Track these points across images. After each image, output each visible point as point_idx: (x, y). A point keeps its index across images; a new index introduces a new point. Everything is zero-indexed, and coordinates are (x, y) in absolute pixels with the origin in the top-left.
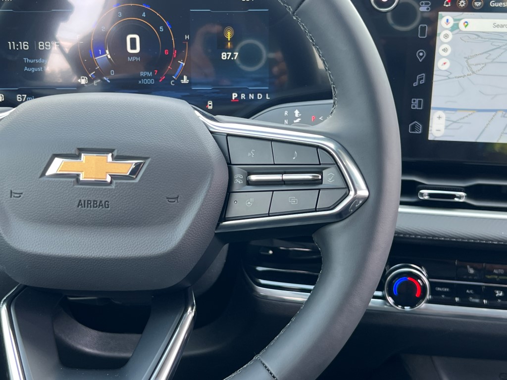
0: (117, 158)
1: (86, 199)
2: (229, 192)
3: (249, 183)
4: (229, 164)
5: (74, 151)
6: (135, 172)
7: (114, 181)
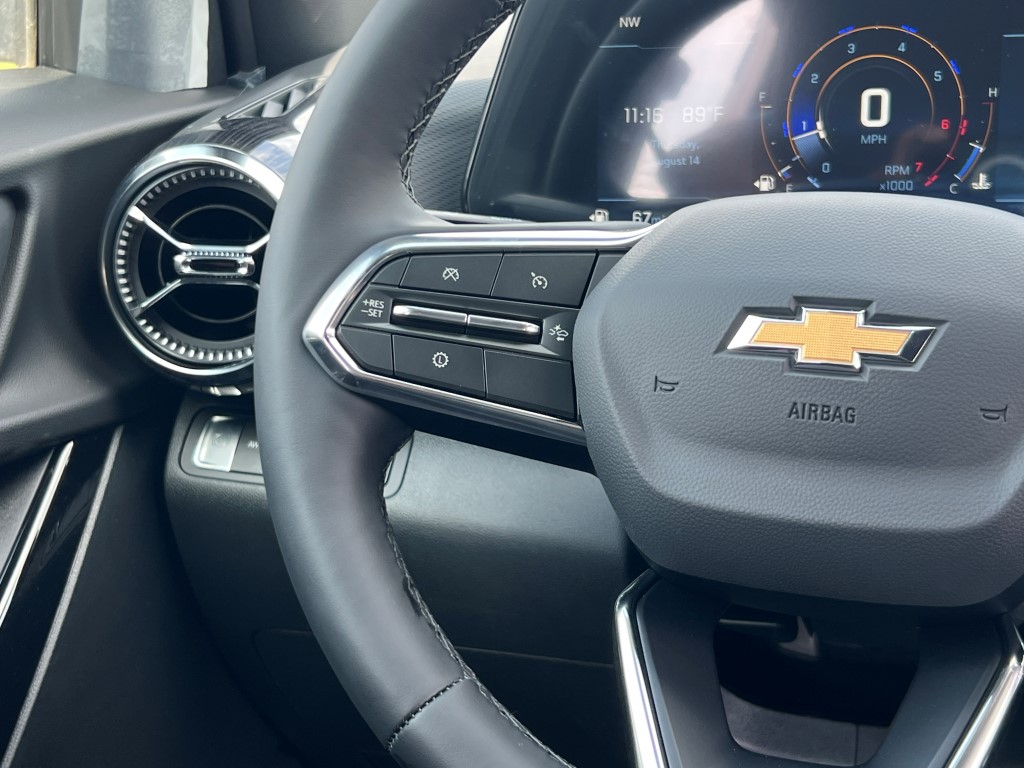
0: (874, 320)
1: (808, 401)
5: (786, 302)
6: (912, 351)
7: (869, 368)
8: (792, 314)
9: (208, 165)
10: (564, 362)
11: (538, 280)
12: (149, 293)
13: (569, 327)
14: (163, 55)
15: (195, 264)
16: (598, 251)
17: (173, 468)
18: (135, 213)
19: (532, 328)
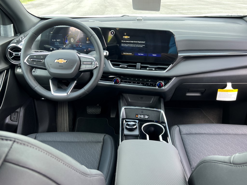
0: (64, 60)
1: (60, 65)
2: (80, 65)
3: (83, 64)
4: (80, 61)
5: (58, 59)
6: (67, 62)
8: (59, 59)
9: (15, 46)
10: (44, 63)
11: (42, 57)
12: (11, 57)
13: (44, 60)
14: (9, 34)
15: (15, 54)
16: (46, 55)
17: (15, 72)
18: (9, 50)
19: (42, 61)
